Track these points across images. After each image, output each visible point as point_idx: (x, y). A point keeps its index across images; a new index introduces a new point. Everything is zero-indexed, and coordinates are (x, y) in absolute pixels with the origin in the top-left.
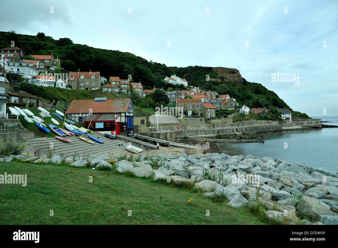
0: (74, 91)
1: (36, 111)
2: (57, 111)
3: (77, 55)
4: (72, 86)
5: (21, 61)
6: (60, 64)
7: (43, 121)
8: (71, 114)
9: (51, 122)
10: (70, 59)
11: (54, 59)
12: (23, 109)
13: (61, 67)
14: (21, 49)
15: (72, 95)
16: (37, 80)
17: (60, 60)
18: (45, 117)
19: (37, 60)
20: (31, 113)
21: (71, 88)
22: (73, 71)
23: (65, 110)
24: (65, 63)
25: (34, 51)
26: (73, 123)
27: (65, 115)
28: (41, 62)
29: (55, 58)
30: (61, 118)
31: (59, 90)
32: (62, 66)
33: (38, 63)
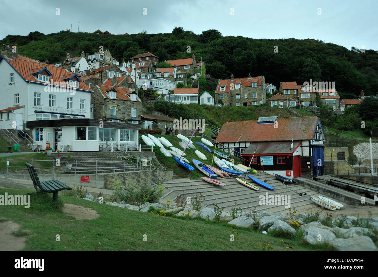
0: (225, 109)
1: (175, 139)
2: (203, 140)
3: (229, 53)
4: (223, 101)
5: (155, 71)
6: (205, 70)
7: (185, 154)
8: (223, 143)
9: (195, 156)
10: (219, 61)
11: (197, 62)
12: (159, 138)
13: (206, 74)
14: (154, 55)
15: (224, 114)
16: (175, 95)
17: (205, 63)
18: (187, 149)
19: (175, 66)
20: (168, 144)
21: (222, 104)
22: (224, 79)
23: (215, 138)
24: (212, 67)
25: (170, 55)
26: (226, 158)
27: (215, 145)
28: (180, 70)
29: (198, 61)
30: (209, 150)
31: (204, 108)
32: (207, 72)
33: (176, 70)
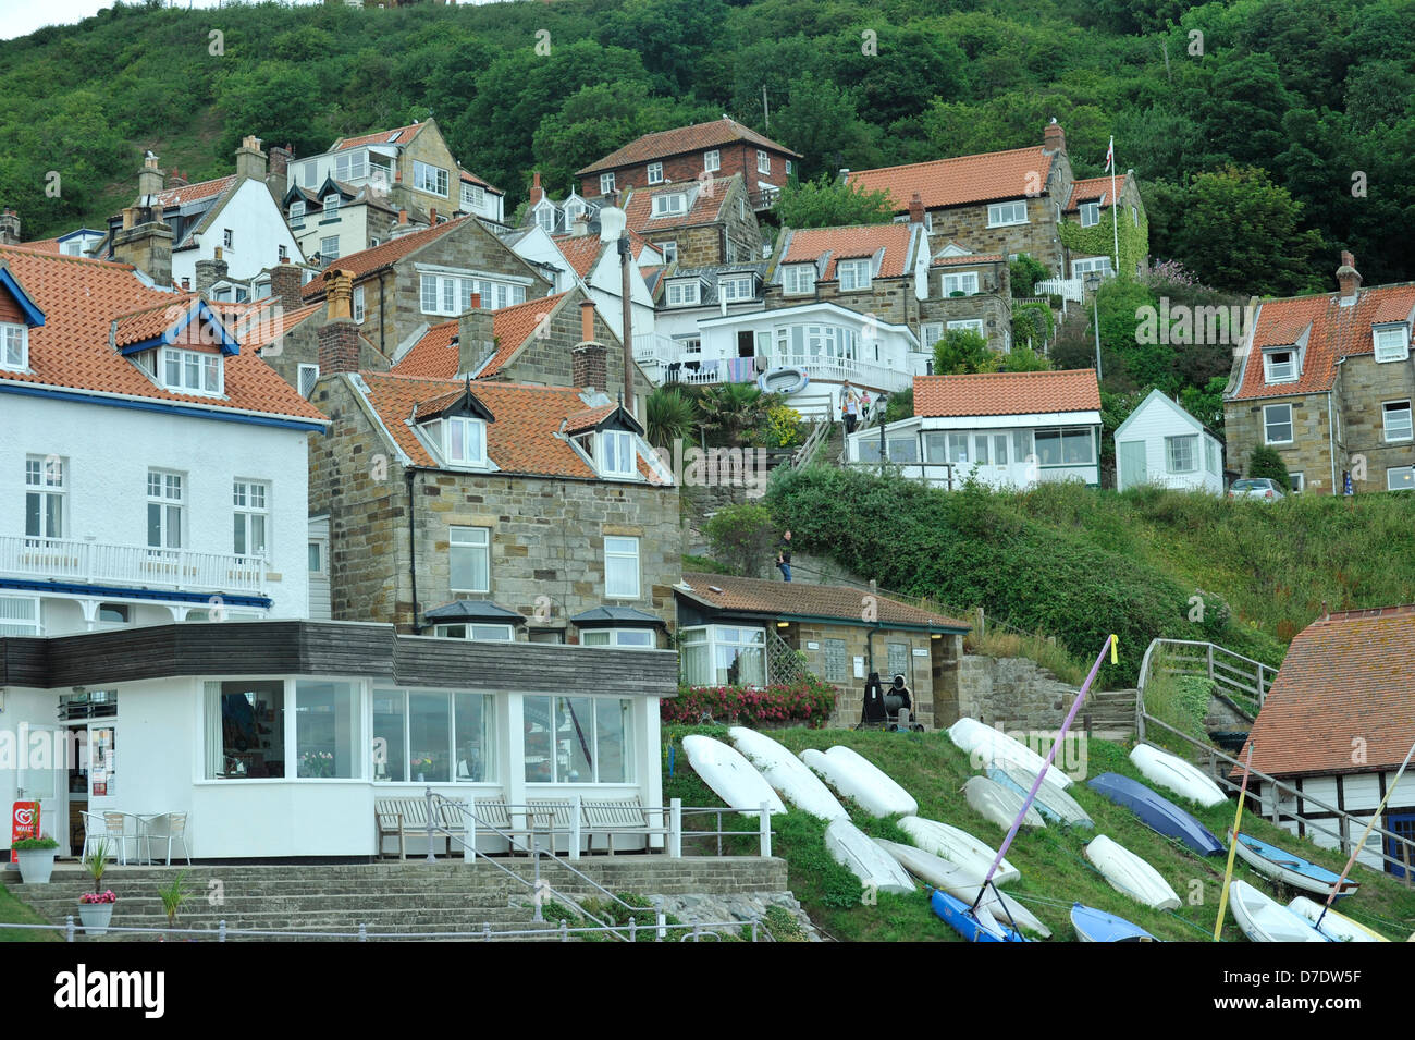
0: (1308, 519)
1: (934, 761)
2: (1147, 756)
3: (1313, 101)
4: (1286, 458)
5: (767, 250)
6: (1143, 232)
7: (1009, 870)
8: (1299, 779)
9: (1088, 884)
10: (1244, 157)
11: (1081, 176)
12: (812, 754)
13: (1151, 264)
14: (762, 132)
15: (1299, 560)
16: (928, 424)
17: (1141, 177)
18: (1024, 830)
19: (914, 213)
20: (886, 794)
21: (1284, 482)
22: (1287, 290)
23: (1234, 743)
24: (1193, 204)
25: (879, 129)
26: (1323, 888)
27: (1233, 795)
28: (953, 235)
29: (1088, 162)
30: (1193, 828)
31: (1148, 519)
32: (1160, 247)
33: (925, 234)
